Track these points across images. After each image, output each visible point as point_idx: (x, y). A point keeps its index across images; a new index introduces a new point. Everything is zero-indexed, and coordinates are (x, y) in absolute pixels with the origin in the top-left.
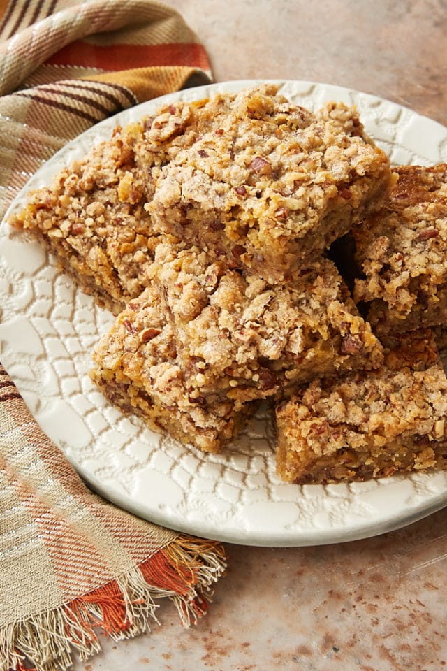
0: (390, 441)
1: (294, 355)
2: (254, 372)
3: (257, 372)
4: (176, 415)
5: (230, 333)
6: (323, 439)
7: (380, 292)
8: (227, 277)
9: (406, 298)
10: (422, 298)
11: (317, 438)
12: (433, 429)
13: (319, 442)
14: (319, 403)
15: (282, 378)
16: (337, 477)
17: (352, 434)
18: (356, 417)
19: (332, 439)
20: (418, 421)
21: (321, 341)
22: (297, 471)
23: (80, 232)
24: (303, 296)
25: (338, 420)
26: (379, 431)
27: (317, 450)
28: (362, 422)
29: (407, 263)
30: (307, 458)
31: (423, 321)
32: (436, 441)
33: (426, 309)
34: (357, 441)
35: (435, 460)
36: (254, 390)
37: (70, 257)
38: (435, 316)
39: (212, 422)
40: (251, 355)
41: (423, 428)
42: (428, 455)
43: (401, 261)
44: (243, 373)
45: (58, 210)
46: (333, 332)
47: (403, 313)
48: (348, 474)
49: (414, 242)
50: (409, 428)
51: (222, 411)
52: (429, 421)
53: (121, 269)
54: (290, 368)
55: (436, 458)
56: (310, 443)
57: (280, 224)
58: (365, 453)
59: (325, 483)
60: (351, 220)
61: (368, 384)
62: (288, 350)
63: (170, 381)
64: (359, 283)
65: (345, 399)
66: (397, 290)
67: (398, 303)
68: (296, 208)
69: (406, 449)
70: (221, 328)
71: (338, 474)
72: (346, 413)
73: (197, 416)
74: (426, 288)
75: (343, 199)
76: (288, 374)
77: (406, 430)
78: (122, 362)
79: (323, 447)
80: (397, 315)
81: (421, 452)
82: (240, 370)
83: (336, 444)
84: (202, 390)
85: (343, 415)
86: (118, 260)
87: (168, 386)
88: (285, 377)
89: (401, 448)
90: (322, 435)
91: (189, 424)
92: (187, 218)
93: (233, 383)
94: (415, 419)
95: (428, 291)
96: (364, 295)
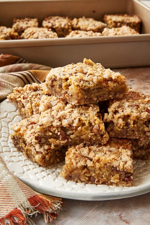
0: (102, 166)
1: (73, 127)
2: (58, 131)
3: (60, 132)
4: (31, 147)
5: (54, 117)
6: (77, 160)
7: (112, 118)
8: (60, 103)
9: (121, 121)
10: (127, 124)
11: (75, 160)
12: (119, 165)
13: (76, 161)
14: (81, 149)
15: (69, 137)
16: (81, 179)
17: (88, 161)
18: (91, 155)
19: (81, 161)
20: (114, 160)
21: (85, 126)
22: (66, 172)
23: (26, 98)
24: (84, 112)
25: (85, 155)
26: (98, 161)
27: (74, 164)
28: (93, 157)
29: (124, 111)
30: (71, 167)
31: (127, 134)
32: (120, 171)
33: (128, 128)
34: (89, 164)
35: (119, 179)
36: (58, 140)
37: (22, 108)
38: (132, 134)
39: (41, 150)
40: (59, 124)
41: (115, 164)
42: (117, 176)
43: (122, 110)
44: (55, 131)
45: (22, 92)
46: (90, 124)
47: (119, 128)
48: (85, 179)
49: (129, 106)
50: (110, 162)
51: (46, 147)
52: (118, 161)
53: (34, 110)
54: (73, 134)
55: (120, 179)
56: (72, 160)
57: (78, 81)
58: (93, 171)
59: (77, 182)
60: (109, 96)
61: (100, 148)
62: (72, 125)
63: (31, 133)
64: (106, 114)
65: (90, 150)
66: (118, 118)
67: (118, 123)
68: (86, 80)
69: (108, 172)
70: (52, 115)
71: (82, 179)
72: (89, 154)
73: (37, 147)
74: (129, 121)
75: (105, 84)
76: (72, 136)
77: (108, 163)
78: (20, 128)
79: (77, 163)
80: (117, 128)
81: (114, 175)
82: (54, 129)
83: (82, 163)
84: (39, 133)
85: (87, 154)
86: (35, 107)
87: (30, 135)
88: (70, 137)
89: (107, 172)
90: (77, 158)
91: (34, 150)
92: (53, 84)
93: (50, 134)
94: (113, 159)
95: (130, 122)
96: (107, 119)
